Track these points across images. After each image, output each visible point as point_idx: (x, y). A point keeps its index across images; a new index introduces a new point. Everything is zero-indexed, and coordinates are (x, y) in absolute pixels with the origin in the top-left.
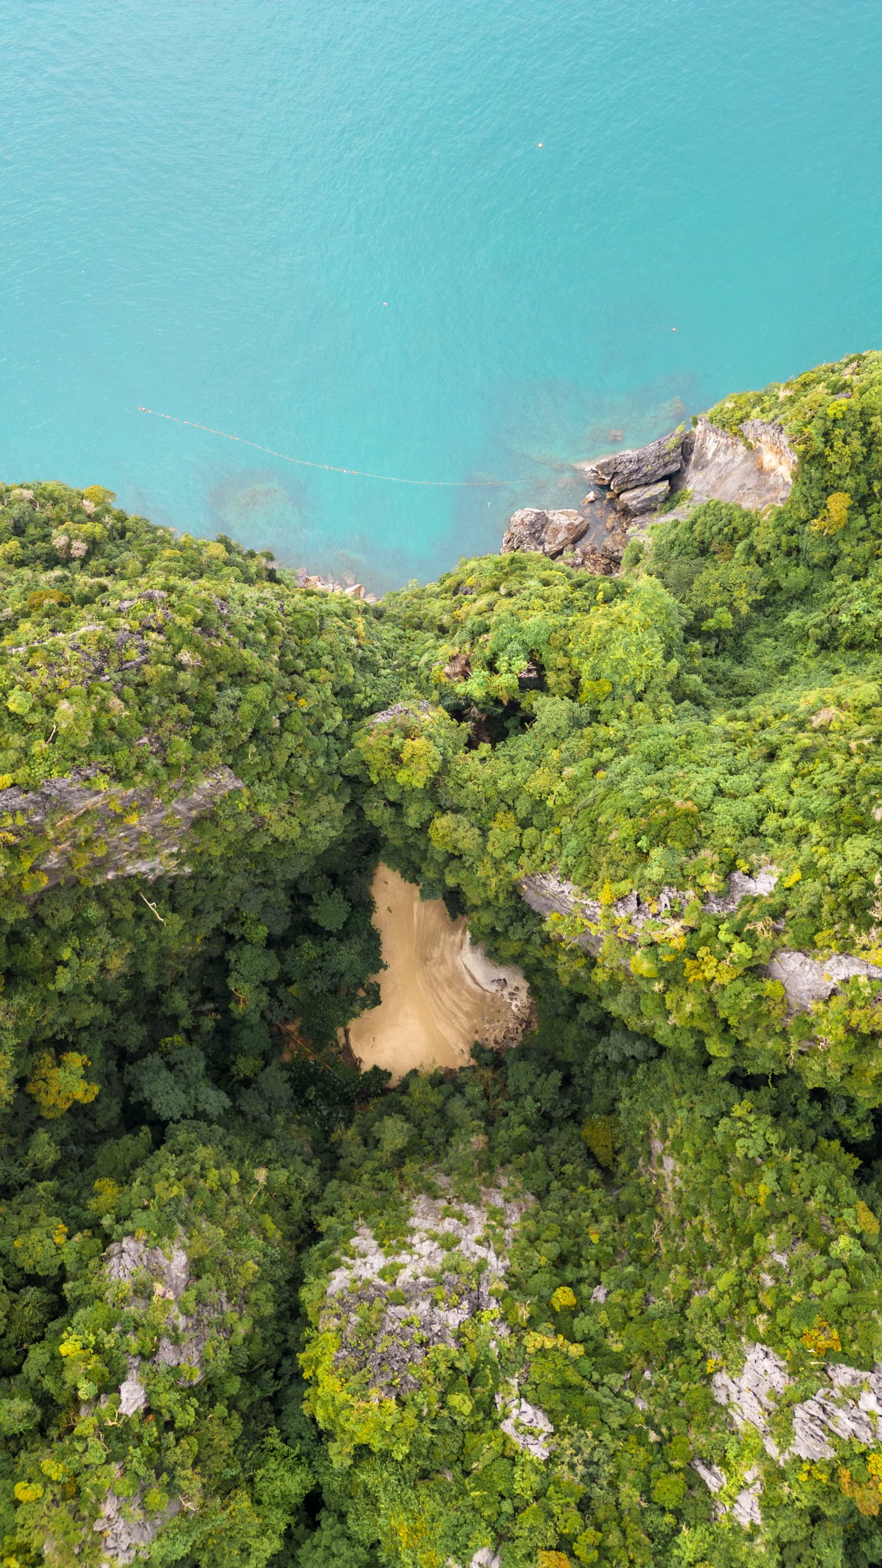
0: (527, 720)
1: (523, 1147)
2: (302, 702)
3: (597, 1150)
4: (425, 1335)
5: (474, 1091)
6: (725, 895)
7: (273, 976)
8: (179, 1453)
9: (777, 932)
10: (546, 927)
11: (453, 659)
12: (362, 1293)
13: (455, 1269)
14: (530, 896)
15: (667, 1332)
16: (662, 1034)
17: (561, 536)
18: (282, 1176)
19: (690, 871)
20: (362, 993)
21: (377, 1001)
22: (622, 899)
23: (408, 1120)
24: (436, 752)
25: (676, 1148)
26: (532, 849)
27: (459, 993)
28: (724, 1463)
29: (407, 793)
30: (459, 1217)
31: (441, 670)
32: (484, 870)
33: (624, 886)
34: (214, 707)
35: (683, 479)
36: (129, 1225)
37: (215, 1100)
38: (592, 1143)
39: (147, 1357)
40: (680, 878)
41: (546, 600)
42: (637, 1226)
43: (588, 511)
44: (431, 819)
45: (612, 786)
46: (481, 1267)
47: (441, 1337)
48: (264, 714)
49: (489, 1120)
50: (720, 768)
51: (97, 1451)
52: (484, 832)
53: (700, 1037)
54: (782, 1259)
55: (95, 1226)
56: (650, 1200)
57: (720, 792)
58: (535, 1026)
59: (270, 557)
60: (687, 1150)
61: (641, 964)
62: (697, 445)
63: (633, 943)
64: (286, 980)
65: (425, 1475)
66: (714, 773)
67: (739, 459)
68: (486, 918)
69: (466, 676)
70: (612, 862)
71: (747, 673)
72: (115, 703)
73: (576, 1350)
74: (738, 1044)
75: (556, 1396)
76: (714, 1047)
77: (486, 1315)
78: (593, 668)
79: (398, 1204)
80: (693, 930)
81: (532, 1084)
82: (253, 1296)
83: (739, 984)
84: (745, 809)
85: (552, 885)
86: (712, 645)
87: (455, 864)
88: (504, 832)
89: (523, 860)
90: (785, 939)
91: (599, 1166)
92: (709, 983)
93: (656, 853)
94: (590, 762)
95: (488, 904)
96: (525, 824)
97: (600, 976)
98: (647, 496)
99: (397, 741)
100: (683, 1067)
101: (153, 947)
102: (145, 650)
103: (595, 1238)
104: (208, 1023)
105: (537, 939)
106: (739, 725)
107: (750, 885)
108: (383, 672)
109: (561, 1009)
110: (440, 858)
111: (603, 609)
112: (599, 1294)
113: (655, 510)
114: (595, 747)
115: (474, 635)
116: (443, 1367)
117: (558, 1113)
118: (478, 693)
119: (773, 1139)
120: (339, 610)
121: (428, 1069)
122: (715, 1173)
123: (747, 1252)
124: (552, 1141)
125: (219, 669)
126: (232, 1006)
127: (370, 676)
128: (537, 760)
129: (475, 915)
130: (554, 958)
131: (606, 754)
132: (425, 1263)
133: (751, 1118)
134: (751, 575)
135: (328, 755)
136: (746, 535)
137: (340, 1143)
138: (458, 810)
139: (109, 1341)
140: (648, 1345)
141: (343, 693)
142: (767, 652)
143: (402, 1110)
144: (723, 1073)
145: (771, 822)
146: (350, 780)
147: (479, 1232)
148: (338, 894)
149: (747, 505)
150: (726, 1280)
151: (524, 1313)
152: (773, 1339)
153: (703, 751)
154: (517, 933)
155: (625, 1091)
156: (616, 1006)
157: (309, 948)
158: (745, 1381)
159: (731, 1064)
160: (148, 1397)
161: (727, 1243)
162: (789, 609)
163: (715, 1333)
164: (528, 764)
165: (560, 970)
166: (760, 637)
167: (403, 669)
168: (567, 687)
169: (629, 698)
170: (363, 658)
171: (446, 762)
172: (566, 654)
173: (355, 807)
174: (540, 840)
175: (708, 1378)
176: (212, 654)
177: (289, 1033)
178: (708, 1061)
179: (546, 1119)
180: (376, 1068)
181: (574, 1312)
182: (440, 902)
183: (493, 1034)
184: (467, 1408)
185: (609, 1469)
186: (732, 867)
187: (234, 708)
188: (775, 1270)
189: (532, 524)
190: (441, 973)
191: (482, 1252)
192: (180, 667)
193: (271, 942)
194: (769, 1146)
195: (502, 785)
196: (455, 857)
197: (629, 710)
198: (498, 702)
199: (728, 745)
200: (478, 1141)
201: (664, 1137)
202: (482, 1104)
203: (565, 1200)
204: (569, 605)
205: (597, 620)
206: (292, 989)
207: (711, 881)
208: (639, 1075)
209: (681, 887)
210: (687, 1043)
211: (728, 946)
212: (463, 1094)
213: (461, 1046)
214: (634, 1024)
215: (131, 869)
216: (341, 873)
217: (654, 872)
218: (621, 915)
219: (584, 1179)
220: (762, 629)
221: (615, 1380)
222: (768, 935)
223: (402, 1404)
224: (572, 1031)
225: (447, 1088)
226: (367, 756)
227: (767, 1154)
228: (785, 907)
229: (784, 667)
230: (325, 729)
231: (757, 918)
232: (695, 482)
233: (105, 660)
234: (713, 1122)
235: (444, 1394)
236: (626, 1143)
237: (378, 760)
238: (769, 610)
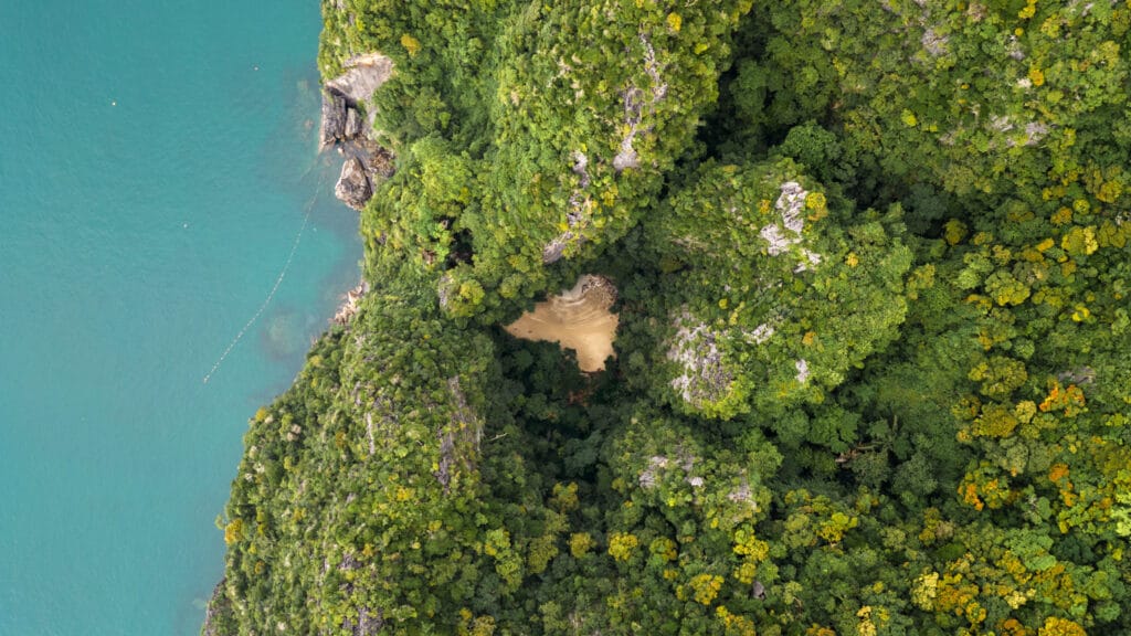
0: (466, 232)
1: (662, 302)
2: (426, 336)
3: (675, 268)
4: (715, 363)
5: (630, 317)
6: (581, 177)
7: (545, 398)
8: (724, 469)
9: (604, 162)
10: (568, 257)
11: (424, 258)
12: (693, 387)
13: (698, 344)
14: (550, 260)
15: (747, 268)
16: (632, 224)
17: (359, 175)
18: (638, 414)
19: (566, 188)
20: (567, 357)
21: (574, 351)
22: (568, 221)
23: (633, 351)
24: (471, 282)
25: (681, 234)
26: (531, 252)
27: (582, 310)
28: (798, 261)
29: (484, 301)
30: (680, 339)
31: (428, 265)
32: (533, 278)
33: (563, 218)
34: (419, 376)
35: (351, 99)
36: (635, 476)
37: (595, 437)
38: (671, 270)
39: (685, 474)
40: (568, 193)
41: (409, 203)
42: (708, 263)
43: (348, 156)
44: (499, 295)
45: (515, 206)
46: (700, 334)
47: (718, 357)
48: (429, 355)
49: (646, 314)
50: (524, 154)
51: (711, 497)
52: (515, 271)
53: (638, 208)
54: (734, 209)
55: (630, 491)
56: (701, 253)
57: (535, 160)
58: (611, 278)
59: (326, 334)
60: (684, 230)
61: (599, 223)
62: (337, 87)
63: (589, 223)
64: (549, 393)
65: (766, 380)
66: (525, 159)
67: (359, 73)
68: (554, 284)
69: (434, 254)
70: (551, 220)
71: (476, 117)
72: (411, 415)
73: (742, 305)
74: (646, 192)
75: (754, 318)
76: (644, 204)
77: (717, 338)
78: (454, 192)
79: (667, 366)
80: (592, 196)
81: (636, 288)
82: (681, 434)
83: (620, 186)
84: (547, 153)
85: (550, 249)
86: (455, 127)
87: (524, 290)
88: (518, 263)
89: (535, 257)
90: (608, 161)
91: (681, 270)
92: (616, 198)
93: (553, 199)
94: (500, 211)
95: (548, 281)
96: (518, 251)
97: (598, 241)
98: (353, 122)
99: (459, 298)
100: (649, 217)
101: (516, 443)
102: (385, 397)
103: (707, 283)
104: (557, 435)
105: (571, 264)
106: (504, 135)
107: (581, 165)
108: (419, 293)
109: (607, 262)
110: (519, 297)
111: (425, 178)
112: (728, 288)
113: (362, 121)
114: (493, 207)
115: (415, 244)
116: (728, 360)
117: (654, 281)
118: (447, 252)
119: (689, 193)
120: (379, 306)
121: (613, 336)
122: (696, 222)
123: (728, 222)
124: (664, 288)
125: (402, 369)
126: (553, 421)
127: (419, 301)
128: (490, 235)
129: (550, 289)
130: (582, 258)
131: (499, 204)
132: (691, 358)
133: (678, 198)
134: (426, 94)
135: (453, 334)
136: (402, 86)
137: (633, 388)
138: (500, 281)
139: (674, 486)
140: (750, 276)
141: (424, 316)
142: (468, 101)
143: (628, 353)
144: (657, 202)
145: (557, 145)
146: (469, 327)
147: (687, 331)
148: (516, 354)
149: (385, 79)
150: (735, 235)
151: (721, 321)
152: (760, 226)
153: (512, 158)
154: (565, 271)
155: (653, 247)
156: (613, 238)
157: (537, 376)
158: (773, 242)
159: (654, 198)
160: (700, 476)
161: (724, 229)
162: (449, 81)
163: (753, 246)
164: (490, 240)
165: (589, 257)
166: (458, 100)
167: (421, 284)
168: (458, 208)
169: (473, 181)
170: (409, 301)
171: (476, 278)
172: (442, 203)
173: (482, 329)
174: (528, 247)
175: (768, 255)
176: (395, 370)
177: (575, 400)
178: (649, 207)
179: (654, 288)
180: (605, 362)
181: (729, 302)
182: (538, 304)
183: (608, 300)
184: (746, 355)
185: (785, 306)
186: (570, 169)
187: (423, 367)
188: (737, 213)
189: (347, 188)
190: (570, 315)
191: (695, 333)
192: (398, 385)
193: (528, 394)
194: (691, 196)
195: (496, 255)
196: (521, 289)
197: (480, 183)
198: (452, 243)
199: (513, 146)
200: (652, 321)
201: (677, 237)
202: (638, 315)
203: (689, 290)
204: (416, 192)
205: (431, 183)
206: (554, 391)
207: (574, 181)
208: (648, 237)
209: (572, 194)
210: (638, 215)
211: (603, 185)
212: (631, 322)
213: (608, 317)
214: (624, 232)
215: (478, 439)
216: (504, 350)
217: (561, 203)
218: (575, 224)
219: (684, 279)
220: (454, 97)
221: (757, 294)
222: (604, 167)
223: (735, 379)
224: (620, 261)
225: (625, 329)
226: (461, 315)
227: (695, 198)
228: (595, 156)
229: (479, 97)
230: (440, 330)
231: (596, 169)
232: (356, 96)
233: (387, 415)
234: (675, 215)
235: (739, 363)
236: (675, 254)
237: (464, 311)
238: (445, 90)
